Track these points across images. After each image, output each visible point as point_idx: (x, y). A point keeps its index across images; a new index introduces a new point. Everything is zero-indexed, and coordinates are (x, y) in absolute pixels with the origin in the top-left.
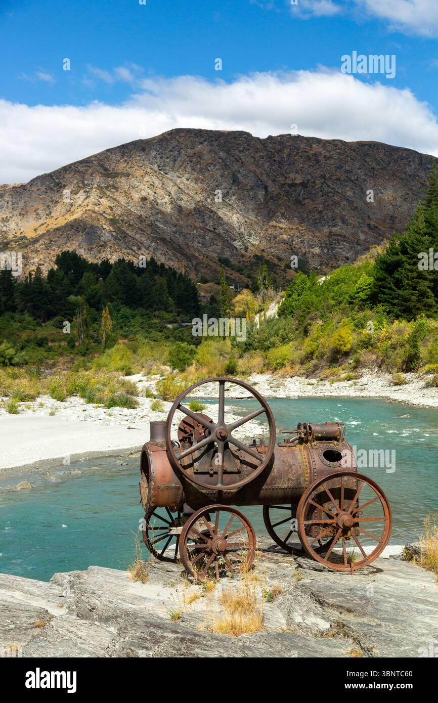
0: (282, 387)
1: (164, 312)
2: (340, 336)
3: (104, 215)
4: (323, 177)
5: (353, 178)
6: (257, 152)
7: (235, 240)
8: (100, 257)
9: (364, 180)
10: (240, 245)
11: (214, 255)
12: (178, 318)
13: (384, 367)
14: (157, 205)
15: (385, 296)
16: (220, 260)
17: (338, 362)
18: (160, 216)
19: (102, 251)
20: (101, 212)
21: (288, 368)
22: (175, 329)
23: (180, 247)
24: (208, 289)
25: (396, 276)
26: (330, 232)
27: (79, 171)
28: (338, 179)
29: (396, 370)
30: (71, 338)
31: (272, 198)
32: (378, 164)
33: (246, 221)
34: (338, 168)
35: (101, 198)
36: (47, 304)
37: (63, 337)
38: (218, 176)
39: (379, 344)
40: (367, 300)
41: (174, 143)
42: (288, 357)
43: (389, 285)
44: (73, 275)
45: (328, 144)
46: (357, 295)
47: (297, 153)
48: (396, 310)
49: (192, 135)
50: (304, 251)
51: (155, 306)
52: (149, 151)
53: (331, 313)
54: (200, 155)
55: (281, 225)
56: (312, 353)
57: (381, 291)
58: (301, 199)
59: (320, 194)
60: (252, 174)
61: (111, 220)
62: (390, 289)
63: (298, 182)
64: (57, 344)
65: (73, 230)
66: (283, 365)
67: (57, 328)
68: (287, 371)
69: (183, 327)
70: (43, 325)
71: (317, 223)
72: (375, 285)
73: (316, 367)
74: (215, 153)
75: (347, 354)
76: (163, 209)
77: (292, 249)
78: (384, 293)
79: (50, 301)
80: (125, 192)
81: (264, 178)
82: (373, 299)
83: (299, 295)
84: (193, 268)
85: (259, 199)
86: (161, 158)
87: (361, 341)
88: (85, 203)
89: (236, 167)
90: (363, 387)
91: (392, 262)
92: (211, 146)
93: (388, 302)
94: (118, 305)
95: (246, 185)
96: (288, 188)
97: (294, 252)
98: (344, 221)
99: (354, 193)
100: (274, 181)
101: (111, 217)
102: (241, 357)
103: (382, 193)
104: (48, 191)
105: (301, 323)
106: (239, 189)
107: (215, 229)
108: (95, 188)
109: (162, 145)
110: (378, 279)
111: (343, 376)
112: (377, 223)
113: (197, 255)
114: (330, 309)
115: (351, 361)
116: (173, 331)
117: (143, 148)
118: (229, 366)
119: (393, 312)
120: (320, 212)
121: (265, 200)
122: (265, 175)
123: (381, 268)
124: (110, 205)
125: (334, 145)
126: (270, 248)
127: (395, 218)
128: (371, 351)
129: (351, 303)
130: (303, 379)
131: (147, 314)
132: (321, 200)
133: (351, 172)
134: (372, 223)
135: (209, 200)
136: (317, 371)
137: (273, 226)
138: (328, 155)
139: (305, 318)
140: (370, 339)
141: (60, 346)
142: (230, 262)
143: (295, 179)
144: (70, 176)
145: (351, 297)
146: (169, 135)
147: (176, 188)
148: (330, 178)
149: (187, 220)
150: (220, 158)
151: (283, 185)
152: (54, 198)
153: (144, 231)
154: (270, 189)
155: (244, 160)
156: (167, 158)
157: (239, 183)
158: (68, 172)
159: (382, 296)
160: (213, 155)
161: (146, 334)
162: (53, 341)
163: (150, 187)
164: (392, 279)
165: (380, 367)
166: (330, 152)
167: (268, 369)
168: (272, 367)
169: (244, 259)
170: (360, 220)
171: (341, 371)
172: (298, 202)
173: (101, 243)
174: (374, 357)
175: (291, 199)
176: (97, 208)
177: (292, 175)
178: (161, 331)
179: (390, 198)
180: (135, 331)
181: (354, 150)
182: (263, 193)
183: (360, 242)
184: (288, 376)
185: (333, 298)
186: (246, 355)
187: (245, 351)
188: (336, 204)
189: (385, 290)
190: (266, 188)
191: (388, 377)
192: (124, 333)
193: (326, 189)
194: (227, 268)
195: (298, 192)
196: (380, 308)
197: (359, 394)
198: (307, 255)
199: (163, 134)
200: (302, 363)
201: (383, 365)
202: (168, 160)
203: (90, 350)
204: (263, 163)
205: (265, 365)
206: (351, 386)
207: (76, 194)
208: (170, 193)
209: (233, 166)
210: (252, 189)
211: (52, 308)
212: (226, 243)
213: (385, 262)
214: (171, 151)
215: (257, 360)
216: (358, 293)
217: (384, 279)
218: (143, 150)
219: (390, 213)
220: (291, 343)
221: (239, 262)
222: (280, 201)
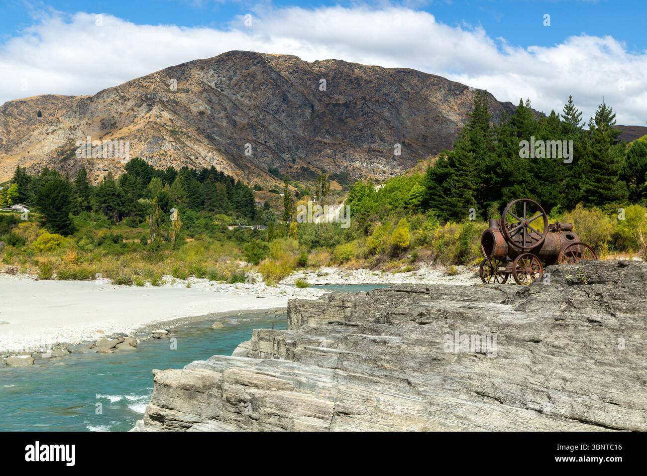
0: (351, 277)
1: (224, 215)
2: (400, 234)
3: (165, 126)
4: (364, 98)
5: (390, 101)
6: (305, 74)
7: (284, 153)
8: (160, 165)
9: (400, 103)
10: (288, 158)
11: (265, 166)
12: (237, 221)
13: (438, 261)
14: (214, 119)
15: (435, 202)
16: (270, 171)
17: (398, 256)
18: (216, 129)
19: (162, 159)
20: (162, 124)
21: (353, 262)
22: (236, 230)
23: (234, 157)
24: (263, 196)
25: (445, 185)
26: (369, 148)
27: (142, 86)
28: (377, 101)
29: (449, 262)
30: (144, 236)
31: (318, 116)
32: (412, 88)
33: (294, 136)
34: (377, 91)
35: (163, 111)
36: (120, 206)
37: (136, 235)
38: (270, 95)
39: (433, 241)
40: (419, 205)
41: (231, 63)
42: (353, 253)
43: (438, 193)
44: (141, 180)
45: (368, 70)
46: (411, 201)
47: (341, 77)
48: (445, 214)
49: (247, 57)
50: (345, 165)
51: (216, 210)
52: (207, 70)
53: (388, 216)
54: (254, 76)
55: (325, 140)
56: (374, 249)
57: (431, 198)
58: (344, 118)
59: (361, 114)
60: (301, 94)
61: (172, 131)
62: (440, 196)
63: (341, 103)
64: (131, 241)
65: (136, 140)
66: (348, 259)
67: (131, 226)
68: (353, 264)
69: (243, 229)
70: (117, 224)
71: (357, 140)
72: (426, 193)
73: (379, 261)
74: (268, 74)
75: (405, 250)
76: (219, 123)
77: (335, 162)
78: (434, 200)
79: (122, 203)
80: (185, 107)
81: (311, 97)
82: (424, 205)
83: (359, 200)
84: (246, 177)
85: (306, 117)
86: (219, 77)
87: (418, 239)
88: (148, 115)
89: (286, 87)
90: (422, 277)
91: (441, 174)
92: (264, 67)
93: (438, 207)
94: (183, 208)
95: (294, 104)
96: (332, 107)
97: (336, 165)
98: (382, 139)
99: (391, 114)
100: (320, 101)
101: (171, 129)
102: (309, 252)
103: (415, 115)
104: (114, 103)
105: (361, 224)
106: (288, 107)
107: (266, 142)
108: (157, 102)
109: (219, 65)
110: (429, 188)
111: (403, 268)
112: (411, 142)
113: (249, 165)
114: (387, 212)
115: (409, 256)
116: (235, 232)
117: (202, 67)
118: (300, 260)
119: (442, 216)
120: (361, 130)
121: (311, 118)
122: (312, 95)
123: (432, 179)
124: (170, 117)
125: (373, 70)
126: (315, 161)
127: (427, 137)
128: (426, 247)
129: (405, 208)
130: (367, 271)
131: (209, 217)
132: (361, 119)
133: (388, 95)
134: (407, 141)
135: (261, 116)
136: (380, 264)
137: (318, 141)
138: (368, 79)
139: (365, 220)
140: (426, 237)
141: (134, 243)
142: (279, 172)
143: (339, 100)
144: (134, 90)
145: (405, 203)
146: (226, 56)
147: (231, 104)
148: (370, 100)
149: (241, 133)
150: (271, 78)
151: (328, 104)
152: (119, 110)
153: (201, 142)
154: (316, 108)
155: (293, 81)
156: (224, 77)
157: (289, 101)
158: (132, 86)
159: (433, 202)
160: (265, 75)
161: (210, 234)
162: (127, 239)
163: (208, 102)
164: (441, 188)
165: (435, 260)
166: (370, 76)
167: (334, 263)
168: (339, 261)
169: (292, 170)
170: (396, 138)
171: (401, 264)
172: (341, 120)
173: (162, 152)
174: (429, 252)
175: (335, 117)
176: (158, 121)
177: (336, 96)
178: (223, 232)
179: (423, 119)
180: (200, 231)
181: (391, 76)
182: (310, 111)
183: (396, 158)
184: (354, 268)
185: (390, 204)
186: (314, 251)
187: (312, 248)
188: (375, 123)
189: (435, 197)
190: (312, 107)
191: (442, 268)
192: (190, 233)
193: (366, 109)
194: (276, 178)
195: (341, 111)
196: (431, 212)
197: (419, 282)
198: (348, 168)
199: (220, 56)
200: (366, 258)
201: (436, 259)
202: (224, 79)
203: (161, 247)
204: (310, 85)
205: (331, 260)
206: (411, 276)
207: (140, 106)
208: (226, 109)
209: (283, 86)
210: (300, 107)
211: (124, 209)
212: (276, 155)
213: (435, 174)
214: (228, 71)
215: (324, 255)
216: (411, 199)
217: (434, 188)
218: (202, 69)
219: (423, 133)
220: (355, 241)
221: (287, 173)
222: (325, 119)
